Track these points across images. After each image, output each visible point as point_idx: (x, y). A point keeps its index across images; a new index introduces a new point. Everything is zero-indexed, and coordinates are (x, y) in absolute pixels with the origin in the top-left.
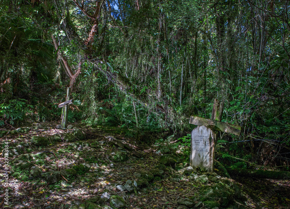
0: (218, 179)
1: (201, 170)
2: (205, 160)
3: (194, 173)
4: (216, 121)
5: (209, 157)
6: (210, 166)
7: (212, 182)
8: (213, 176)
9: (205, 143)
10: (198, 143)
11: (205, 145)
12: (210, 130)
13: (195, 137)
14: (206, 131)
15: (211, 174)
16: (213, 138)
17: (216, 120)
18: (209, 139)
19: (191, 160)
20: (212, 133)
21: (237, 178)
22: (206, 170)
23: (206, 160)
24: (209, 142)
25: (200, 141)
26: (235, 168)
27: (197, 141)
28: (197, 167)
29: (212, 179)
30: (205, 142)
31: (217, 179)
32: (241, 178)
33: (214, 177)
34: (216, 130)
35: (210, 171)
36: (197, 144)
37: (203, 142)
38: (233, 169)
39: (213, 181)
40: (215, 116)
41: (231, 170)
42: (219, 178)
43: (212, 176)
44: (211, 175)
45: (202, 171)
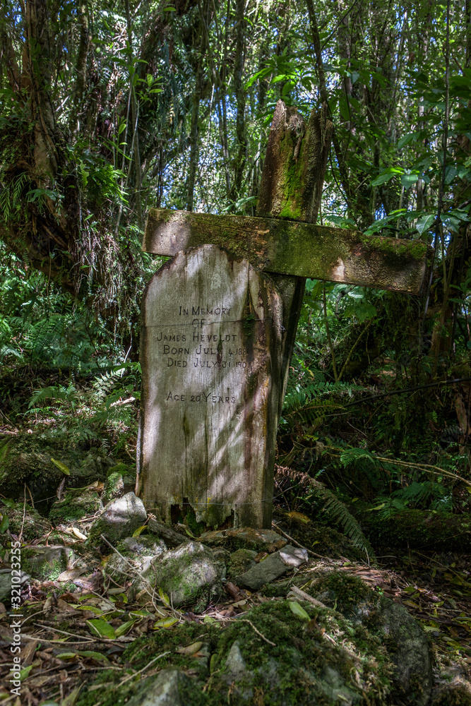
0: (287, 572)
1: (198, 519)
2: (220, 454)
3: (145, 532)
4: (287, 218)
5: (241, 438)
6: (249, 493)
7: (248, 588)
8: (262, 548)
9: (220, 349)
10: (180, 351)
11: (219, 359)
12: (245, 270)
13: (164, 318)
14: (225, 274)
15: (253, 537)
16: (262, 317)
17: (284, 213)
18: (242, 321)
19: (142, 456)
20: (255, 289)
21: (409, 560)
22: (224, 516)
23: (226, 457)
24: (239, 343)
25: (189, 338)
26: (397, 510)
27: (172, 344)
28: (171, 501)
29: (249, 576)
30: (215, 345)
31: (282, 570)
32: (424, 560)
33: (266, 561)
34: (284, 276)
35: (248, 520)
36: (174, 357)
37: (205, 345)
38: (387, 515)
39: (250, 583)
40: (280, 192)
41: (377, 524)
42: (295, 562)
43: (257, 549)
44: (250, 546)
45: (203, 523)
